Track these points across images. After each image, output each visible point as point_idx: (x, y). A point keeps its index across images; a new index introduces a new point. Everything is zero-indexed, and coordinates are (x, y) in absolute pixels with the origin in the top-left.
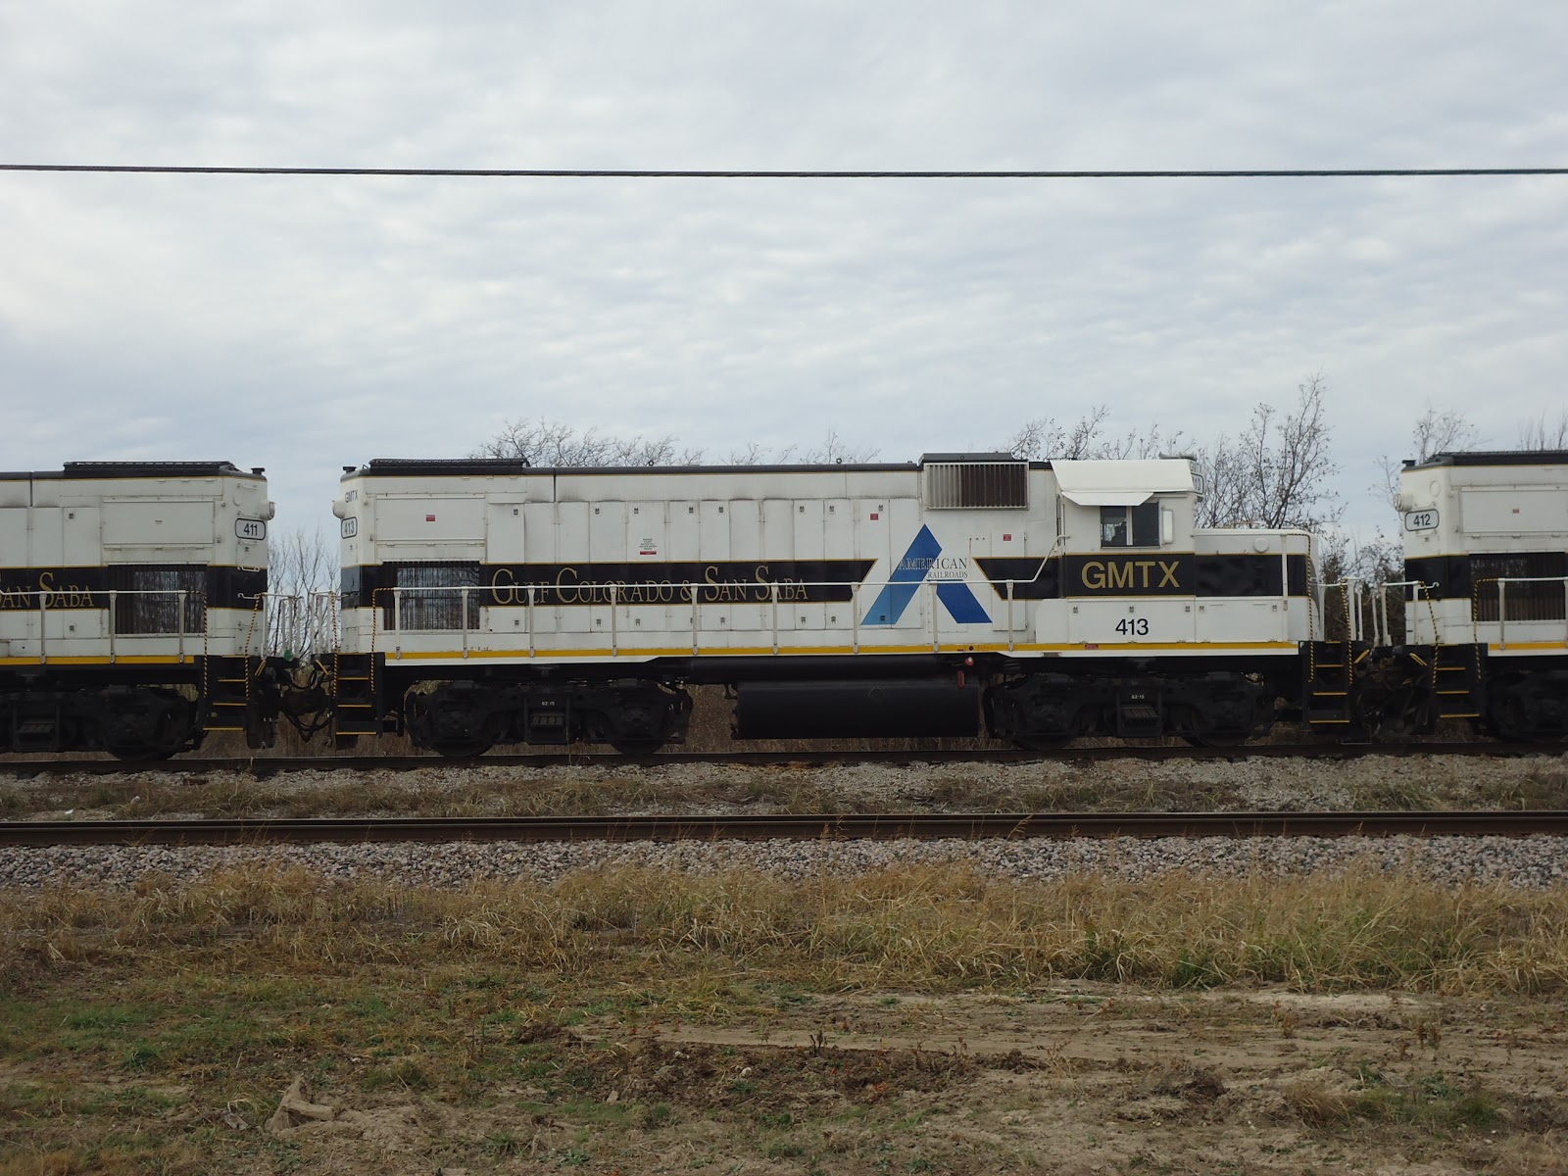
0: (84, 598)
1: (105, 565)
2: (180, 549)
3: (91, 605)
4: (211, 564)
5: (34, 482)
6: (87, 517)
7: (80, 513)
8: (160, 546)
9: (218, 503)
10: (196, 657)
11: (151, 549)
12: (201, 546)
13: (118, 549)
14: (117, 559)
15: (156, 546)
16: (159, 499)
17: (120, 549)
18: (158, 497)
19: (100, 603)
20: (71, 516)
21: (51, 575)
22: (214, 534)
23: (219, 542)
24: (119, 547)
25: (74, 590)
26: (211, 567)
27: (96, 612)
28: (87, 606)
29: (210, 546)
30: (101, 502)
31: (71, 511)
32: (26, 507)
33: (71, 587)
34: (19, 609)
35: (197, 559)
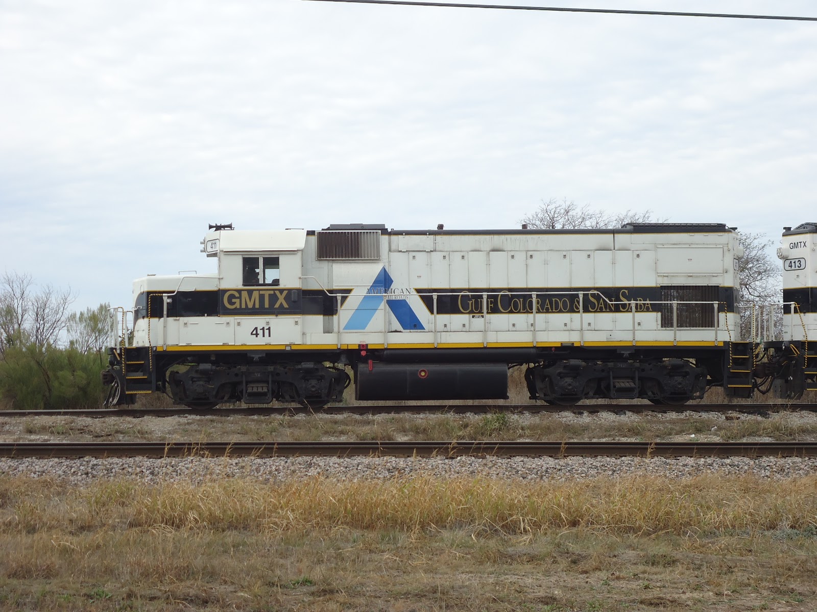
0: (646, 306)
1: (658, 285)
2: (703, 276)
3: (651, 310)
4: (721, 285)
5: (616, 235)
6: (648, 257)
7: (642, 254)
8: (691, 275)
9: (726, 248)
10: (725, 342)
11: (685, 276)
12: (716, 275)
13: (666, 276)
14: (666, 282)
15: (689, 275)
16: (690, 245)
17: (667, 276)
18: (690, 244)
19: (655, 308)
20: (638, 256)
21: (626, 291)
22: (723, 267)
23: (726, 272)
24: (667, 275)
25: (640, 300)
26: (722, 287)
27: (654, 314)
28: (648, 310)
29: (722, 274)
30: (656, 247)
31: (638, 253)
32: (611, 250)
33: (638, 299)
34: (608, 312)
35: (714, 282)
